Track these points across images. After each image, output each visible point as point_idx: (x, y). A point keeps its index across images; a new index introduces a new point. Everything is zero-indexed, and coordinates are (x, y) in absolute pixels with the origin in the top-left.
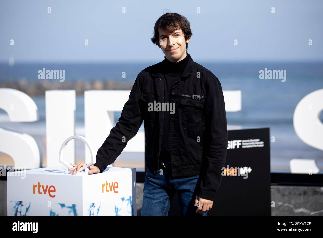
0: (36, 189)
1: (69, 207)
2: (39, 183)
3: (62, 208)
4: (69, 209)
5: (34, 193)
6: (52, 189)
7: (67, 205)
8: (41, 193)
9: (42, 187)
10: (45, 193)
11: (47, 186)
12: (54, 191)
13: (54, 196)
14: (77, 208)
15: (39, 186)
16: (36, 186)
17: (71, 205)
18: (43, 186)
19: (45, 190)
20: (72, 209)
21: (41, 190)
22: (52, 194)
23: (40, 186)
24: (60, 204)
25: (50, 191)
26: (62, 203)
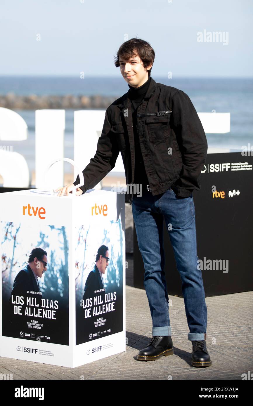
0: (27, 210)
1: (58, 229)
2: (29, 205)
3: (51, 230)
4: (59, 231)
5: (24, 214)
6: (42, 211)
7: (56, 227)
8: (31, 215)
9: (32, 208)
10: (35, 214)
11: (37, 208)
12: (44, 213)
13: (44, 218)
14: (66, 230)
15: (29, 208)
16: (26, 207)
17: (61, 228)
18: (33, 208)
19: (35, 211)
20: (62, 231)
21: (31, 212)
22: (42, 215)
23: (30, 208)
24: (49, 226)
25: (40, 213)
26: (51, 225)
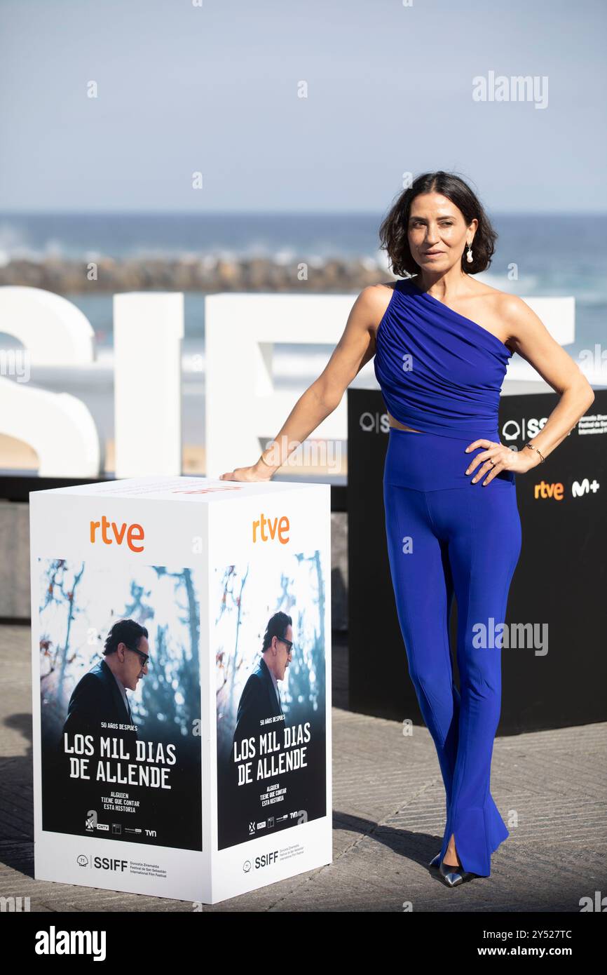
0: (99, 531)
1: (175, 575)
2: (104, 518)
3: (159, 578)
4: (177, 580)
5: (93, 540)
6: (136, 532)
7: (170, 570)
8: (109, 542)
9: (111, 527)
10: (119, 540)
11: (124, 526)
12: (141, 537)
13: (141, 549)
14: (193, 577)
15: (106, 525)
16: (98, 525)
17: (180, 571)
18: (114, 525)
19: (119, 533)
20: (183, 580)
21: (110, 534)
22: (136, 543)
23: (108, 525)
24: (154, 567)
25: (130, 537)
26: (158, 565)
